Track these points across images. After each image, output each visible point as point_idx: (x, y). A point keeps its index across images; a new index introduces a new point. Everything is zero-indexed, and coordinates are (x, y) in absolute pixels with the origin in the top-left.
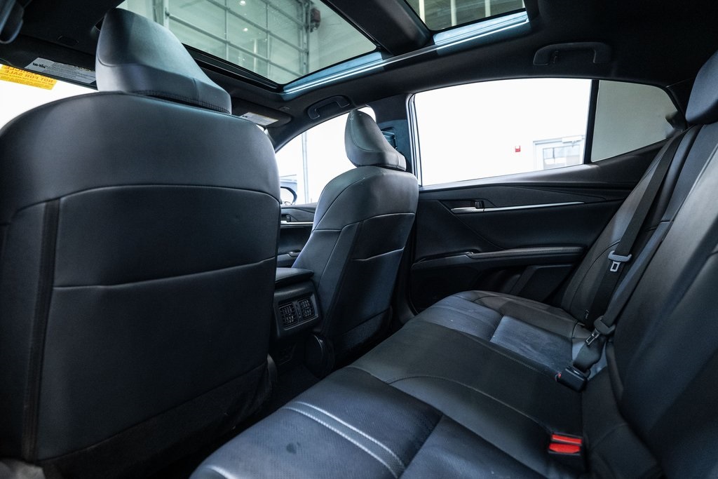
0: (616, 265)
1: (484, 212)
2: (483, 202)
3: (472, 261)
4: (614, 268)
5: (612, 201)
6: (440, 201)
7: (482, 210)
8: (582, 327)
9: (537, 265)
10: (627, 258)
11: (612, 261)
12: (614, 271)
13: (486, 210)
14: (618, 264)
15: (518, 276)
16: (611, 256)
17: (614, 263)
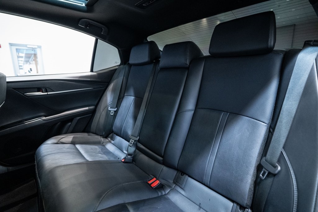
0: (112, 112)
1: (47, 94)
2: (46, 89)
3: (45, 122)
4: (112, 113)
5: (102, 87)
6: (15, 89)
7: (46, 93)
8: (103, 138)
9: (79, 117)
10: (116, 109)
11: (110, 111)
12: (112, 114)
13: (49, 93)
14: (113, 112)
15: (70, 124)
16: (109, 109)
17: (111, 111)
